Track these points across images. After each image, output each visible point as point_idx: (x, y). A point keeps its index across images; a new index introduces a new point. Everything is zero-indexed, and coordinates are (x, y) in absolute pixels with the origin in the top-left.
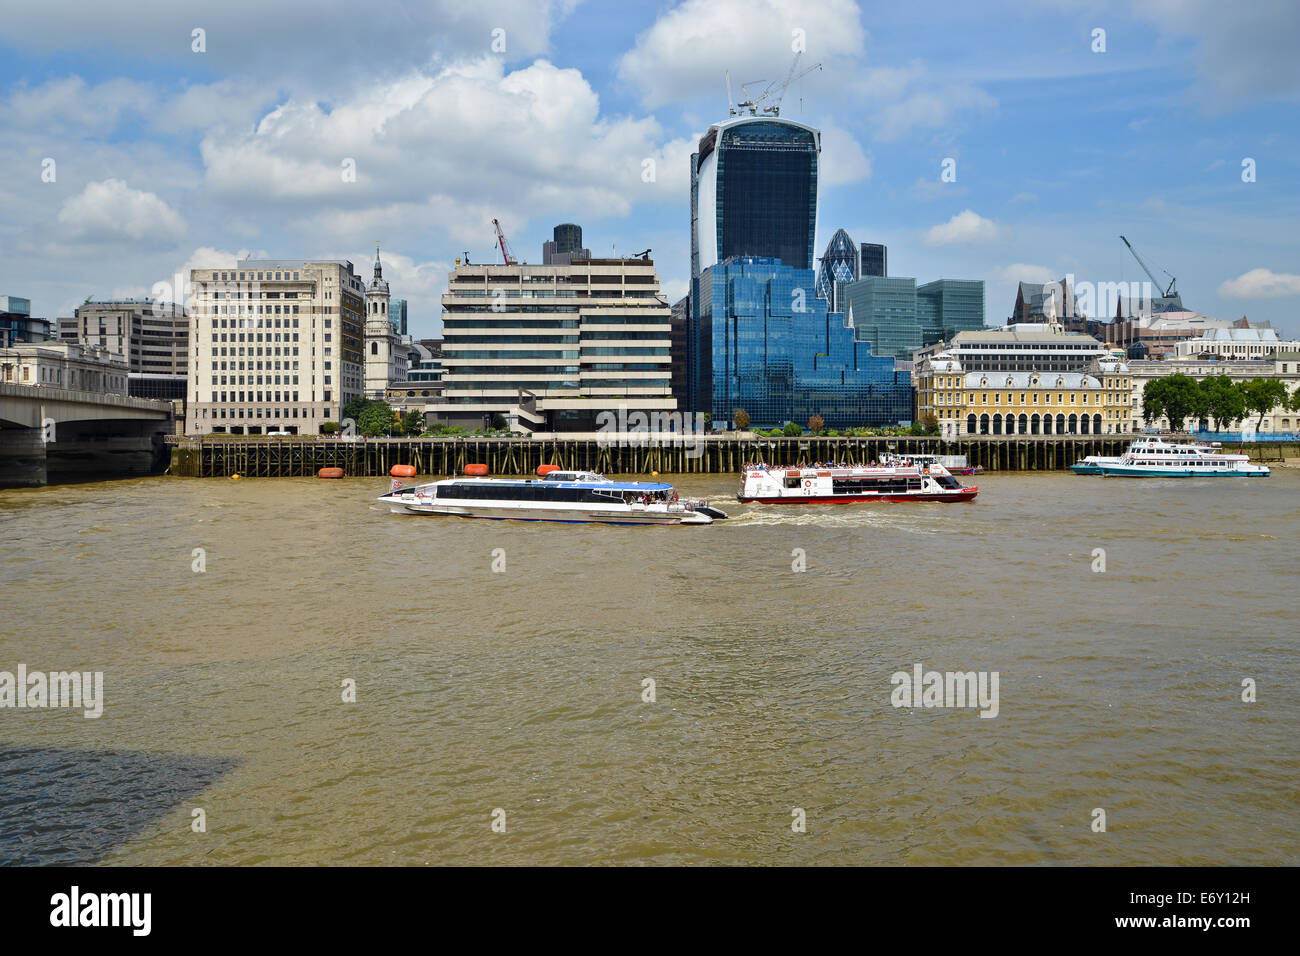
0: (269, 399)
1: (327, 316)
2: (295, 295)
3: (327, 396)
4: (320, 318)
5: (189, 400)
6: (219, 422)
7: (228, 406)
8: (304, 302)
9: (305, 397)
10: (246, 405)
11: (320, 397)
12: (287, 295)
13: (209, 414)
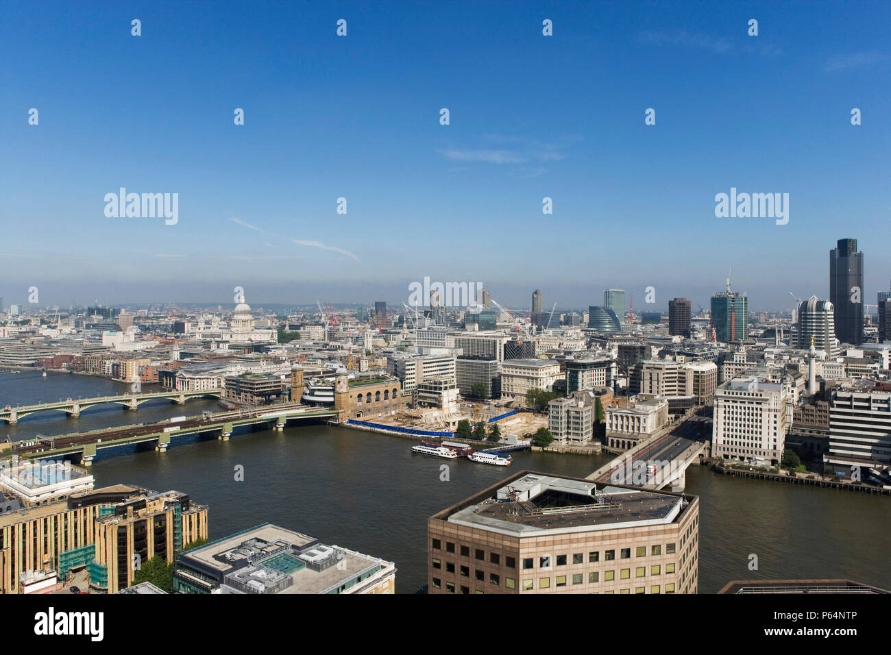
0: (748, 446)
1: (775, 413)
2: (761, 404)
3: (775, 447)
4: (773, 414)
5: (713, 442)
6: (726, 453)
7: (730, 446)
8: (764, 406)
9: (764, 447)
10: (738, 447)
11: (771, 447)
12: (757, 403)
13: (722, 449)
